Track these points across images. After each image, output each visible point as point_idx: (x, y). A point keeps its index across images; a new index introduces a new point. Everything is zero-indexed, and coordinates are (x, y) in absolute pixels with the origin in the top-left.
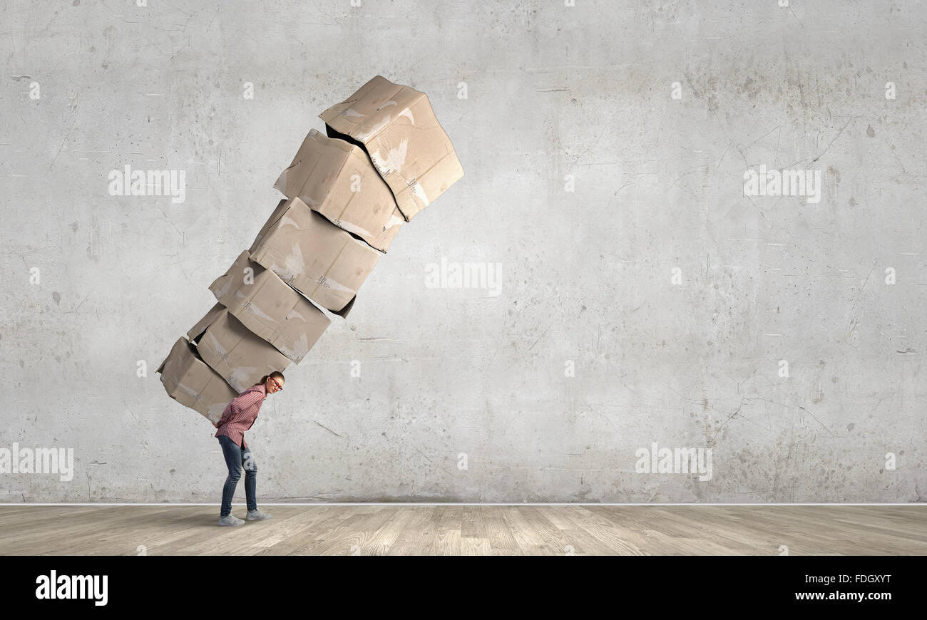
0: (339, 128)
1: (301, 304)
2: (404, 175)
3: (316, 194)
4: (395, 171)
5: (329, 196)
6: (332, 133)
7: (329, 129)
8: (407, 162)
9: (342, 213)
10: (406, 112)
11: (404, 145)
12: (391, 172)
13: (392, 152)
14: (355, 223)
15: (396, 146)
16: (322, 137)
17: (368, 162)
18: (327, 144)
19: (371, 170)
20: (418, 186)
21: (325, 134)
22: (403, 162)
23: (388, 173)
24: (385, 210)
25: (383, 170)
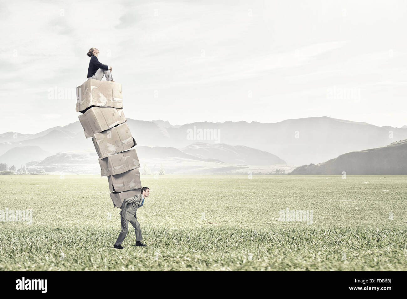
0: (83, 109)
1: (124, 154)
2: (109, 100)
3: (97, 128)
4: (106, 102)
5: (100, 125)
6: (83, 112)
7: (81, 112)
8: (106, 97)
9: (107, 125)
10: (92, 87)
11: (101, 95)
12: (105, 103)
13: (100, 99)
14: (112, 123)
15: (99, 97)
16: (83, 115)
17: (98, 108)
18: (85, 115)
19: (101, 108)
20: (115, 99)
21: (82, 114)
22: (105, 98)
23: (105, 104)
24: (115, 112)
25: (103, 105)
